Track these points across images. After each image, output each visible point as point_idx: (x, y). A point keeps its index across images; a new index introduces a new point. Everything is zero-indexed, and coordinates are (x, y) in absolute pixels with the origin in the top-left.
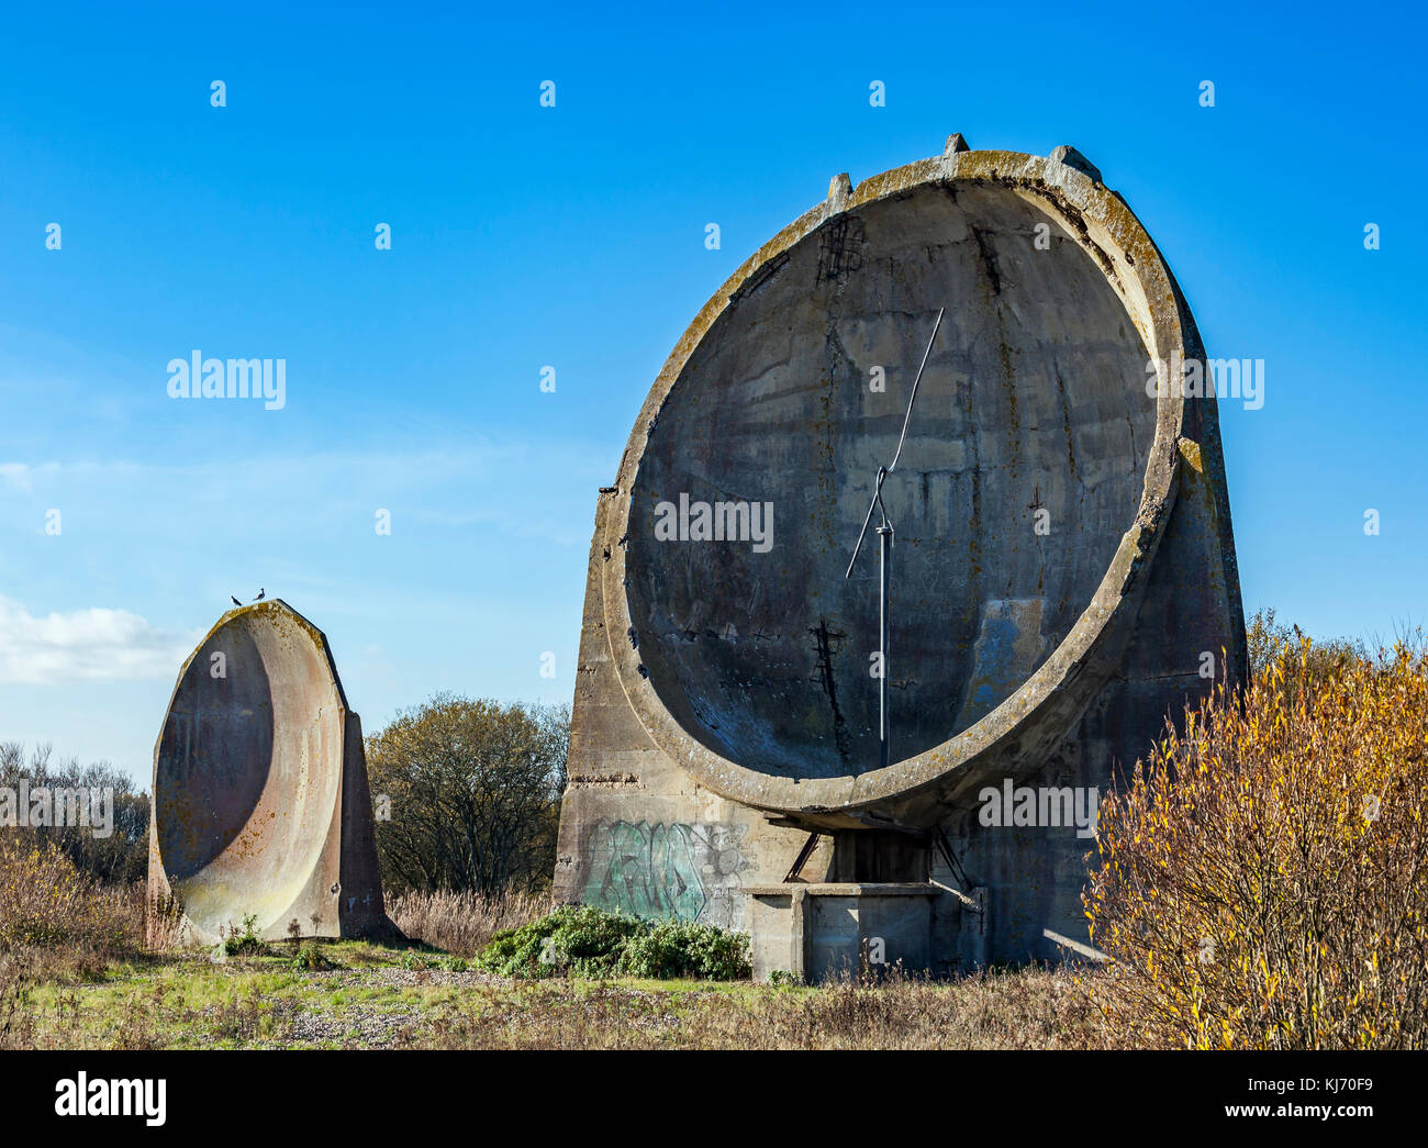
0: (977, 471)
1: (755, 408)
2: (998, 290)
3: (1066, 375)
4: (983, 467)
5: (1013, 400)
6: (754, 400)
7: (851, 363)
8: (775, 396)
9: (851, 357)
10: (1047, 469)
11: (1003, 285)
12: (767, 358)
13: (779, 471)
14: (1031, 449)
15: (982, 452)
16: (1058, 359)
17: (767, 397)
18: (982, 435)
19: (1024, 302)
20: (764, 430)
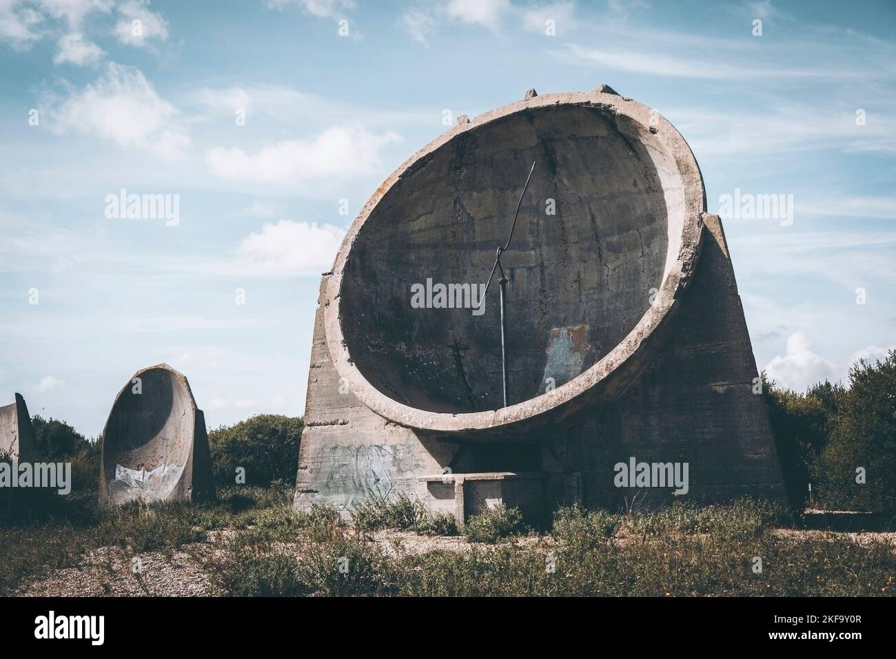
0: (542, 266)
1: (413, 236)
2: (555, 173)
3: (596, 213)
4: (546, 263)
5: (563, 228)
6: (413, 232)
7: (469, 214)
8: (425, 230)
9: (468, 211)
10: (585, 262)
11: (558, 169)
12: (420, 210)
13: (428, 268)
14: (574, 252)
15: (545, 256)
16: (591, 205)
17: (420, 230)
18: (544, 247)
19: (571, 177)
20: (419, 247)
